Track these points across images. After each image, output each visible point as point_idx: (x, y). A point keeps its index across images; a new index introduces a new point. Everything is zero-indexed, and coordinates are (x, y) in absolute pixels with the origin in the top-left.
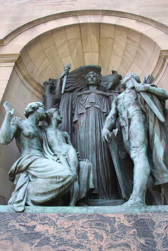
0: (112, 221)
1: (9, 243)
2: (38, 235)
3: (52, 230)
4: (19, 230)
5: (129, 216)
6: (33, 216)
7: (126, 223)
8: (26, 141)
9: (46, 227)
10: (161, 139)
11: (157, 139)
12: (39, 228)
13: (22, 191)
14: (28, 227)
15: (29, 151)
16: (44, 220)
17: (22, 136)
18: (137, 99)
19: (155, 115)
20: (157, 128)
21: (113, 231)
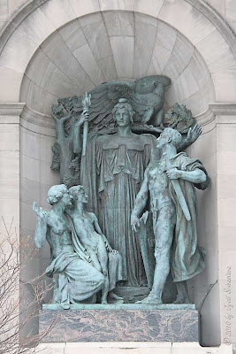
0: (132, 315)
1: (64, 330)
2: (82, 324)
3: (91, 321)
4: (69, 322)
5: (144, 311)
6: (77, 312)
7: (142, 317)
8: (57, 239)
9: (87, 319)
10: (185, 237)
11: (181, 237)
12: (83, 320)
13: (65, 292)
14: (75, 320)
15: (62, 249)
16: (86, 315)
17: (52, 234)
18: (167, 187)
19: (183, 214)
20: (183, 225)
21: (133, 321)
